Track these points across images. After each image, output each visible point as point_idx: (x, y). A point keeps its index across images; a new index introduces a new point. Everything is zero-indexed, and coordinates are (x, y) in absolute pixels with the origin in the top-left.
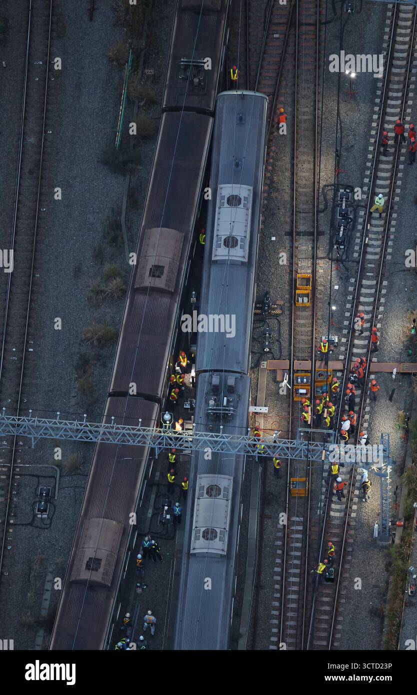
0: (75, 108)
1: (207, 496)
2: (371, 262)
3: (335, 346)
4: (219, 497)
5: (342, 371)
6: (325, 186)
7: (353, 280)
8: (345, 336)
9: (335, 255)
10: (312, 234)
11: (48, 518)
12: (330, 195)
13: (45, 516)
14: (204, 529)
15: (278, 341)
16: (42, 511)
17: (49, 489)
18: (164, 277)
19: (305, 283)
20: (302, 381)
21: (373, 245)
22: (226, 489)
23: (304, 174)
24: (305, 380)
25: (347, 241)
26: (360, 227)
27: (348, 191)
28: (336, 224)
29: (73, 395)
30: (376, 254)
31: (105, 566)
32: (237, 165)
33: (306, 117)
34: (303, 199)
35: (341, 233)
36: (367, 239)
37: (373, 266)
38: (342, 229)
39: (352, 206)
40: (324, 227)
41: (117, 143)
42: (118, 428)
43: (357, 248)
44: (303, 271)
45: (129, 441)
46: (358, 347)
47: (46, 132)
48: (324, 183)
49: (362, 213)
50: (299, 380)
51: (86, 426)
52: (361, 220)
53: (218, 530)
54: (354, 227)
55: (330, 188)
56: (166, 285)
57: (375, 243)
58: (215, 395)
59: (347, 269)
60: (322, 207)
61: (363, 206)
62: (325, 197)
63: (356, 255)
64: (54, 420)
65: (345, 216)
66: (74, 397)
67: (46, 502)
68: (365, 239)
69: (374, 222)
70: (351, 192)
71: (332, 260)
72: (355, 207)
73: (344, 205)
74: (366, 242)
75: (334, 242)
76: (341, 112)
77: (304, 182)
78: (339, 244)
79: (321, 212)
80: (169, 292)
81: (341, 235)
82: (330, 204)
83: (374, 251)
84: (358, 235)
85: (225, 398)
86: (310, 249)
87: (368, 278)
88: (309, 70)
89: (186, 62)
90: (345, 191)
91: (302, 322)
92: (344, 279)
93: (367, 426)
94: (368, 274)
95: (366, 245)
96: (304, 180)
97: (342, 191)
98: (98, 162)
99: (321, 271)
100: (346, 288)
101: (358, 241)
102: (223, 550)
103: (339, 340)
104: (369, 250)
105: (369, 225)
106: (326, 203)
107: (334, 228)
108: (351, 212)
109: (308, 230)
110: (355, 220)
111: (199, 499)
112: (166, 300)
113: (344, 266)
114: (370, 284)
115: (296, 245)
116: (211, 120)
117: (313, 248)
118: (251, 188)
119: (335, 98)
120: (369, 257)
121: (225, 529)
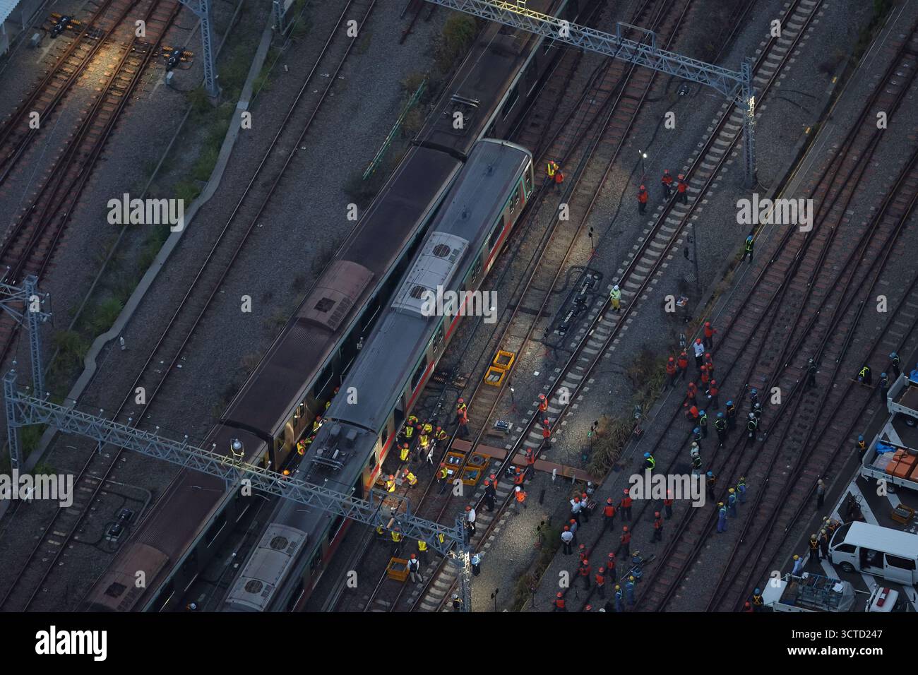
0: (341, 129)
1: (270, 547)
2: (586, 356)
3: (507, 434)
4: (281, 550)
5: (502, 461)
6: (573, 267)
7: (558, 370)
8: (523, 426)
9: (550, 339)
10: (535, 313)
11: (117, 543)
12: (575, 276)
13: (114, 540)
14: (250, 579)
15: (448, 414)
16: (113, 534)
17: (131, 513)
18: (330, 313)
19: (504, 362)
20: (454, 462)
21: (597, 339)
22: (294, 544)
23: (556, 250)
24: (458, 461)
25: (570, 329)
26: (591, 317)
27: (596, 277)
28: (568, 308)
29: (204, 423)
30: (596, 349)
31: (128, 595)
32: (464, 215)
33: (586, 192)
34: (545, 275)
35: (568, 318)
36: (593, 331)
37: (587, 360)
38: (570, 315)
39: (593, 294)
40: (553, 309)
41: (366, 174)
42: (188, 449)
43: (578, 338)
44: (509, 349)
45: (199, 467)
46: (532, 440)
47: (299, 147)
48: (574, 264)
49: (600, 303)
50: (451, 460)
51: (155, 439)
52: (595, 310)
53: (265, 585)
54: (586, 316)
55: (577, 270)
56: (329, 322)
57: (600, 337)
58: (328, 446)
59: (557, 357)
60: (560, 287)
61: (604, 297)
62: (568, 278)
63: (573, 345)
64: (123, 426)
65: (581, 302)
66: (205, 425)
67: (121, 525)
68: (590, 331)
69: (609, 315)
70: (598, 279)
71: (546, 345)
72: (595, 295)
73: (584, 290)
74: (590, 334)
75: (557, 327)
76: (626, 194)
77: (553, 258)
78: (561, 329)
79: (557, 292)
80: (331, 330)
81: (566, 321)
82: (571, 287)
83: (596, 346)
84: (586, 325)
85: (337, 451)
86: (528, 328)
87: (576, 372)
88: (612, 145)
89: (457, 98)
90: (592, 276)
91: (483, 401)
92: (548, 367)
93: (503, 523)
94: (577, 368)
95: (589, 337)
96: (554, 255)
97: (589, 276)
98: (341, 189)
99: (528, 353)
100: (547, 377)
101: (582, 331)
102: (261, 606)
103: (514, 427)
104: (591, 343)
105: (601, 317)
106: (567, 284)
107: (563, 312)
108: (589, 300)
109: (533, 309)
110: (589, 310)
111: (260, 548)
112: (324, 338)
113: (555, 353)
114: (575, 378)
115: (514, 321)
116: (459, 164)
117: (531, 327)
118: (467, 242)
119: (626, 179)
120: (587, 350)
121: (273, 585)
